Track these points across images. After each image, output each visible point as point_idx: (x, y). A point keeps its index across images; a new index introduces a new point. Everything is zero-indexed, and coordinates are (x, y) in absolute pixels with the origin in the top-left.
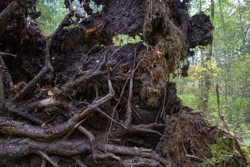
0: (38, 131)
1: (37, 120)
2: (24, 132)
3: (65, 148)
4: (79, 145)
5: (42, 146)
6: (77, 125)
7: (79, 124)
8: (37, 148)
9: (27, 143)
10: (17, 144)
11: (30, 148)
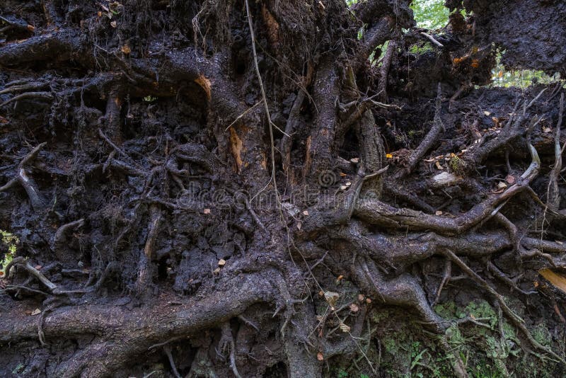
0: (450, 222)
1: (428, 206)
2: (430, 223)
3: (480, 243)
4: (495, 240)
5: (451, 242)
6: (495, 212)
7: (498, 209)
8: (447, 246)
9: (434, 240)
10: (418, 240)
11: (438, 246)
